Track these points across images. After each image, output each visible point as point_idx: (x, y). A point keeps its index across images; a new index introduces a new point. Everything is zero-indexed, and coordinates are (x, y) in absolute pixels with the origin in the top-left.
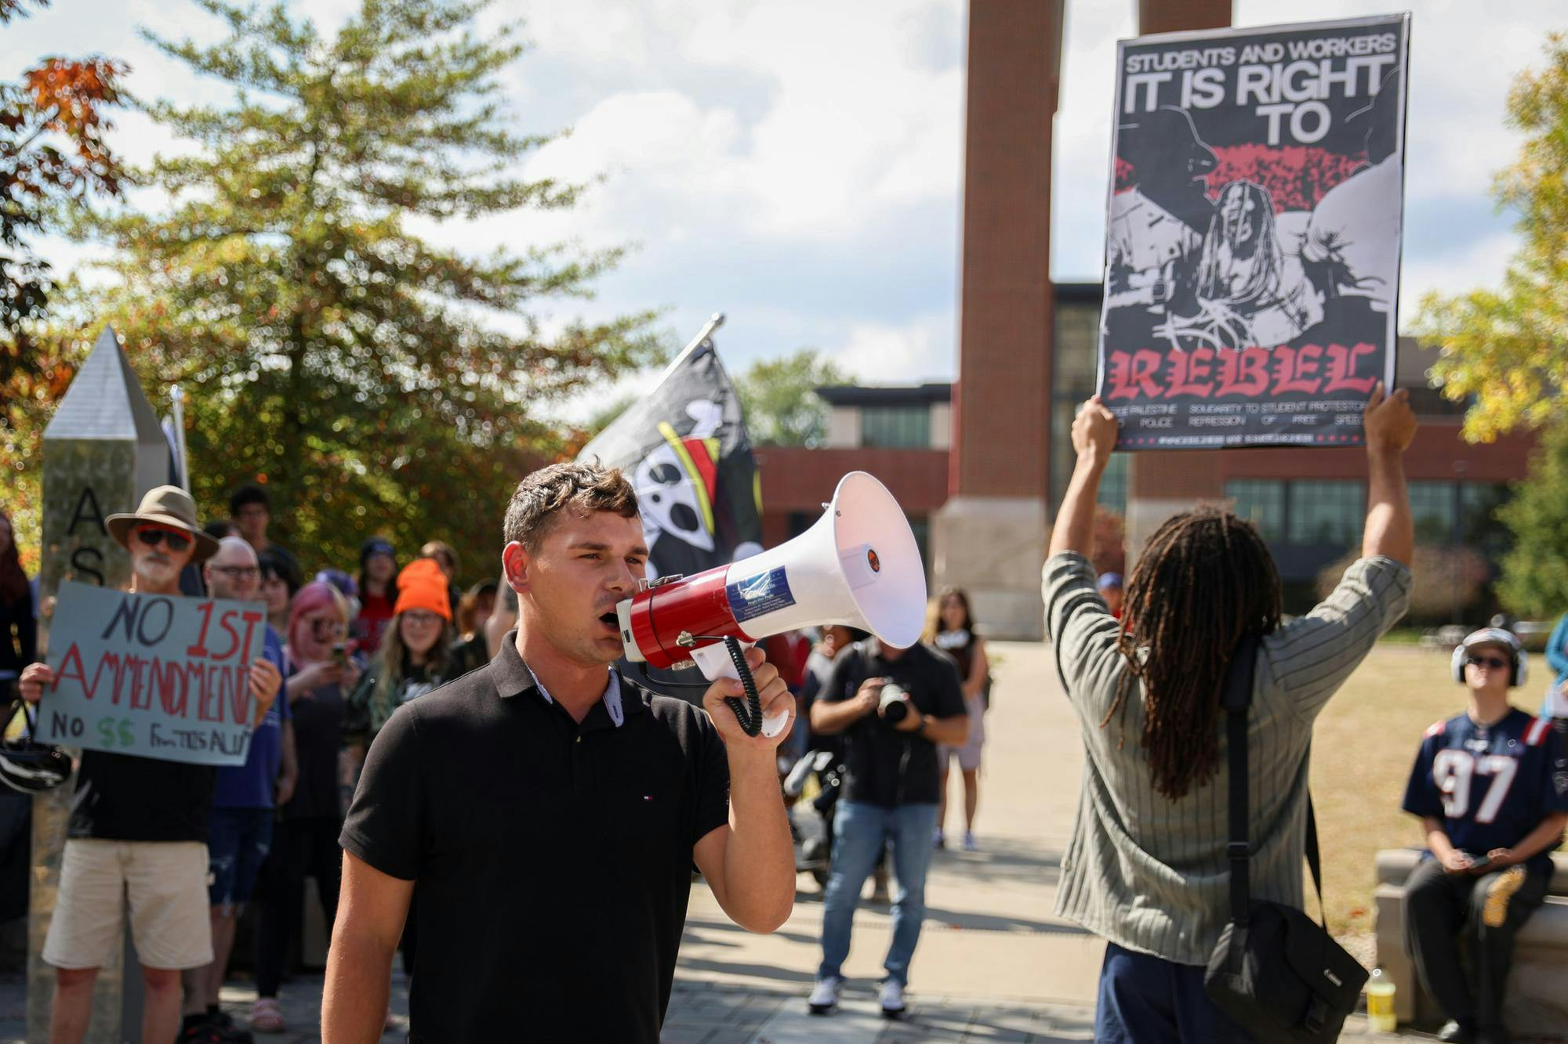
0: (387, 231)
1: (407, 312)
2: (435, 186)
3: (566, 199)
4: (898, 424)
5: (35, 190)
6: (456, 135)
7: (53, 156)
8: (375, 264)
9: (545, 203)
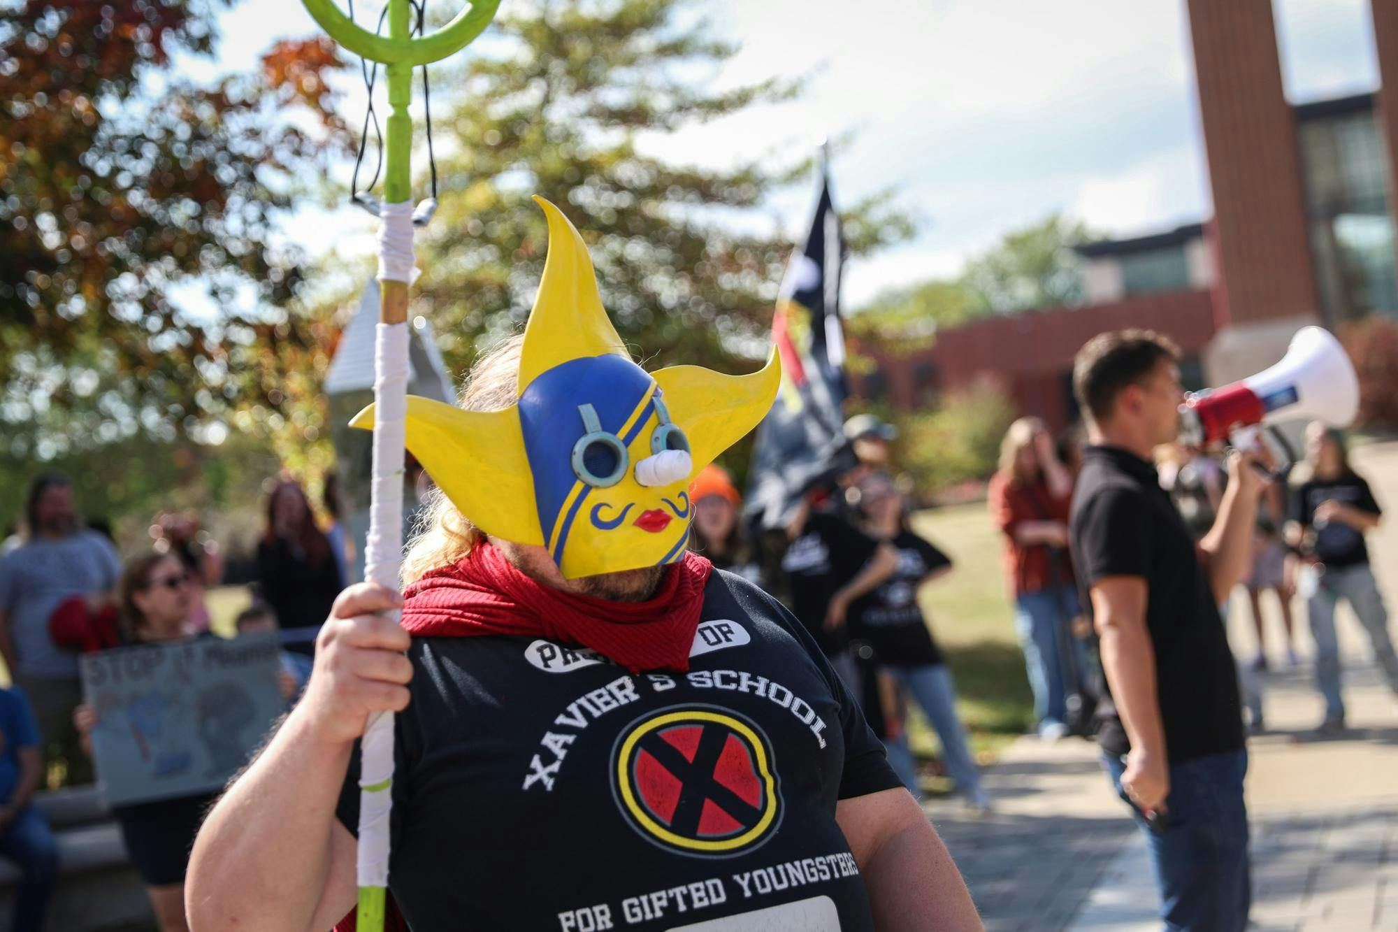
0: (624, 153)
1: (654, 231)
2: (661, 103)
3: (792, 93)
4: (1157, 269)
5: (281, 167)
6: (676, 49)
7: (294, 132)
8: (617, 187)
9: (775, 99)
